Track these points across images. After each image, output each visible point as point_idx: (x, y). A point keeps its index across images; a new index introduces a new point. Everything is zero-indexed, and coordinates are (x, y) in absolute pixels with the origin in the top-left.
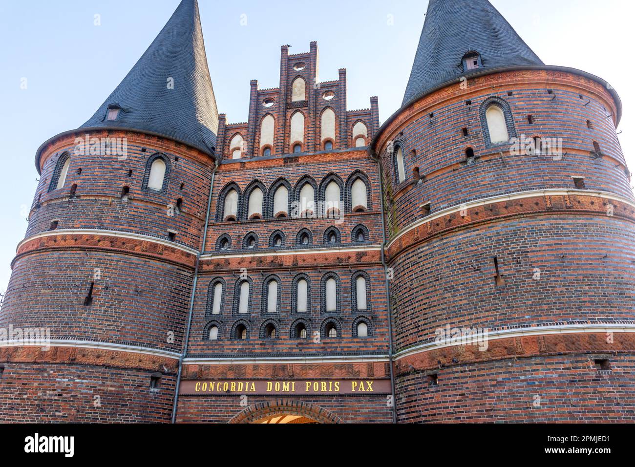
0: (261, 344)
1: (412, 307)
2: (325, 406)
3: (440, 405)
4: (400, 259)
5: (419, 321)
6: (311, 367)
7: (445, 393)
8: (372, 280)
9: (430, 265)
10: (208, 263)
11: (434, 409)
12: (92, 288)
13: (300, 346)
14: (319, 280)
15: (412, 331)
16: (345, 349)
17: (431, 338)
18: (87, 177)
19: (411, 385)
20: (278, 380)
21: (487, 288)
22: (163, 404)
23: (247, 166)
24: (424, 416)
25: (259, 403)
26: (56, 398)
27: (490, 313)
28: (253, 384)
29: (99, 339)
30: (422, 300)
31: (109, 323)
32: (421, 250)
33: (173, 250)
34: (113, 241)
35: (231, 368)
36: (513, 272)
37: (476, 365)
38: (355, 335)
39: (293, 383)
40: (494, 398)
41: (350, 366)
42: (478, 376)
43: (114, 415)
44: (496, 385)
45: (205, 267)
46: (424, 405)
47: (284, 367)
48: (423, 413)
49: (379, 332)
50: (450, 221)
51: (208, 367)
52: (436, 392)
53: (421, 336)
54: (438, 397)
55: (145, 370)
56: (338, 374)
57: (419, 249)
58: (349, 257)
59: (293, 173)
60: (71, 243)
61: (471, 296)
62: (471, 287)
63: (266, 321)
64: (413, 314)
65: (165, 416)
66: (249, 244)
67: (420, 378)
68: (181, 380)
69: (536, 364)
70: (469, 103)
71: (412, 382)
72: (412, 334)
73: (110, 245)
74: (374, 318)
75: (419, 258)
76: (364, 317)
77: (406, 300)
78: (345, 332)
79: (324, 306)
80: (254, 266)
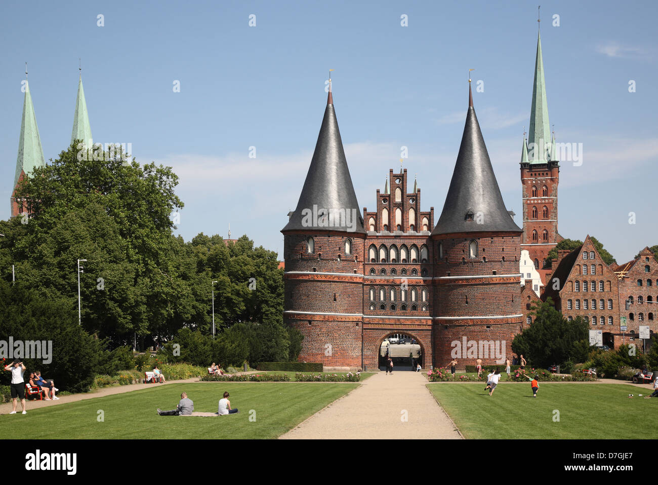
0: (390, 312)
1: (442, 304)
3: (447, 335)
4: (439, 287)
6: (408, 320)
7: (449, 332)
8: (428, 291)
10: (367, 280)
12: (335, 295)
13: (404, 313)
14: (409, 290)
15: (441, 312)
16: (419, 315)
18: (324, 251)
19: (439, 328)
20: (397, 324)
21: (463, 304)
22: (360, 331)
25: (391, 331)
27: (463, 312)
28: (389, 326)
29: (340, 312)
31: (342, 307)
32: (446, 287)
33: (357, 278)
34: (339, 277)
35: (381, 320)
36: (470, 301)
37: (457, 326)
38: (422, 310)
39: (402, 325)
41: (421, 320)
42: (458, 329)
43: (349, 336)
44: (462, 331)
45: (366, 282)
47: (399, 320)
48: (442, 336)
50: (455, 281)
51: (372, 319)
53: (444, 314)
55: (354, 322)
56: (417, 323)
58: (421, 282)
59: (399, 243)
60: (323, 279)
61: (459, 306)
62: (459, 303)
63: (391, 304)
64: (442, 306)
65: (361, 335)
66: (382, 273)
68: (364, 324)
69: (472, 327)
70: (466, 240)
74: (429, 304)
75: (445, 290)
76: (425, 304)
77: (440, 301)
78: (419, 309)
79: (411, 299)
80: (385, 283)
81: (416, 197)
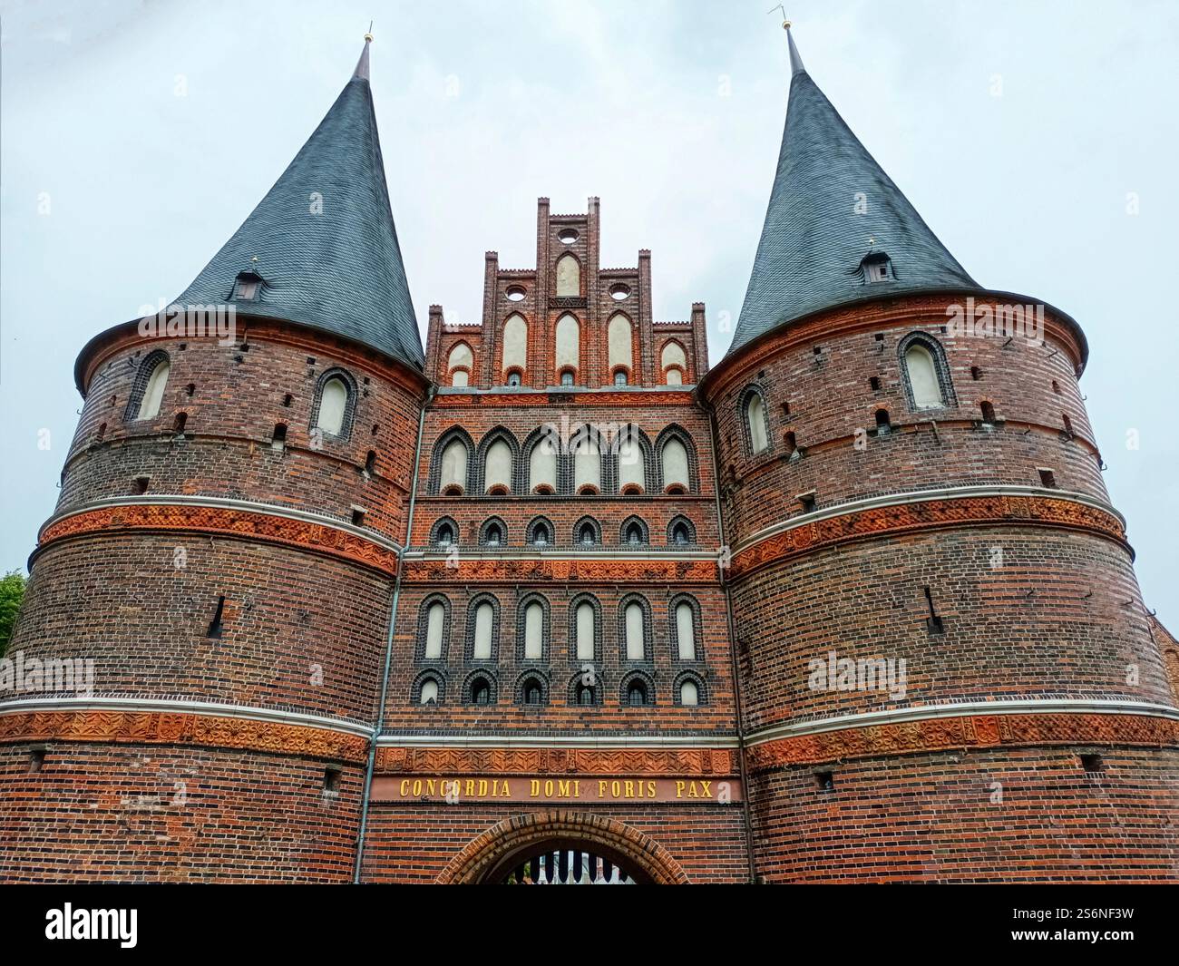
0: (518, 714)
1: (781, 659)
2: (632, 823)
3: (840, 823)
4: (757, 579)
5: (795, 684)
6: (606, 755)
7: (847, 803)
8: (704, 611)
9: (816, 594)
10: (417, 567)
11: (829, 829)
12: (221, 606)
13: (585, 718)
14: (614, 606)
15: (782, 700)
16: (663, 726)
17: (820, 713)
18: (205, 402)
19: (781, 789)
20: (550, 777)
21: (913, 636)
22: (343, 818)
23: (484, 401)
24: (808, 841)
25: (516, 817)
26: (158, 808)
27: (920, 677)
28: (506, 784)
29: (235, 699)
30: (801, 649)
31: (252, 671)
32: (799, 567)
33: (361, 543)
34: (258, 521)
35: (465, 754)
36: (954, 612)
37: (901, 759)
38: (678, 702)
39: (577, 782)
40: (932, 812)
41: (673, 754)
42: (905, 776)
43: (263, 841)
44: (935, 793)
45: (412, 574)
46: (809, 822)
47: (559, 755)
48: (807, 835)
49: (720, 699)
50: (851, 525)
51: (422, 753)
52: (830, 801)
53: (801, 708)
54: (834, 809)
55: (316, 759)
56: (654, 768)
57: (795, 565)
58: (665, 571)
60: (176, 522)
61: (889, 647)
62: (888, 634)
63: (525, 673)
64: (784, 671)
65: (347, 841)
66: (490, 538)
67: (801, 777)
68: (374, 776)
69: (996, 760)
70: (880, 337)
71: (784, 784)
72: (781, 704)
73: (253, 529)
74: (710, 674)
75: (794, 581)
76: (693, 672)
77: (769, 647)
78: (662, 697)
79: (624, 652)
80: (502, 576)
81: (634, 281)
